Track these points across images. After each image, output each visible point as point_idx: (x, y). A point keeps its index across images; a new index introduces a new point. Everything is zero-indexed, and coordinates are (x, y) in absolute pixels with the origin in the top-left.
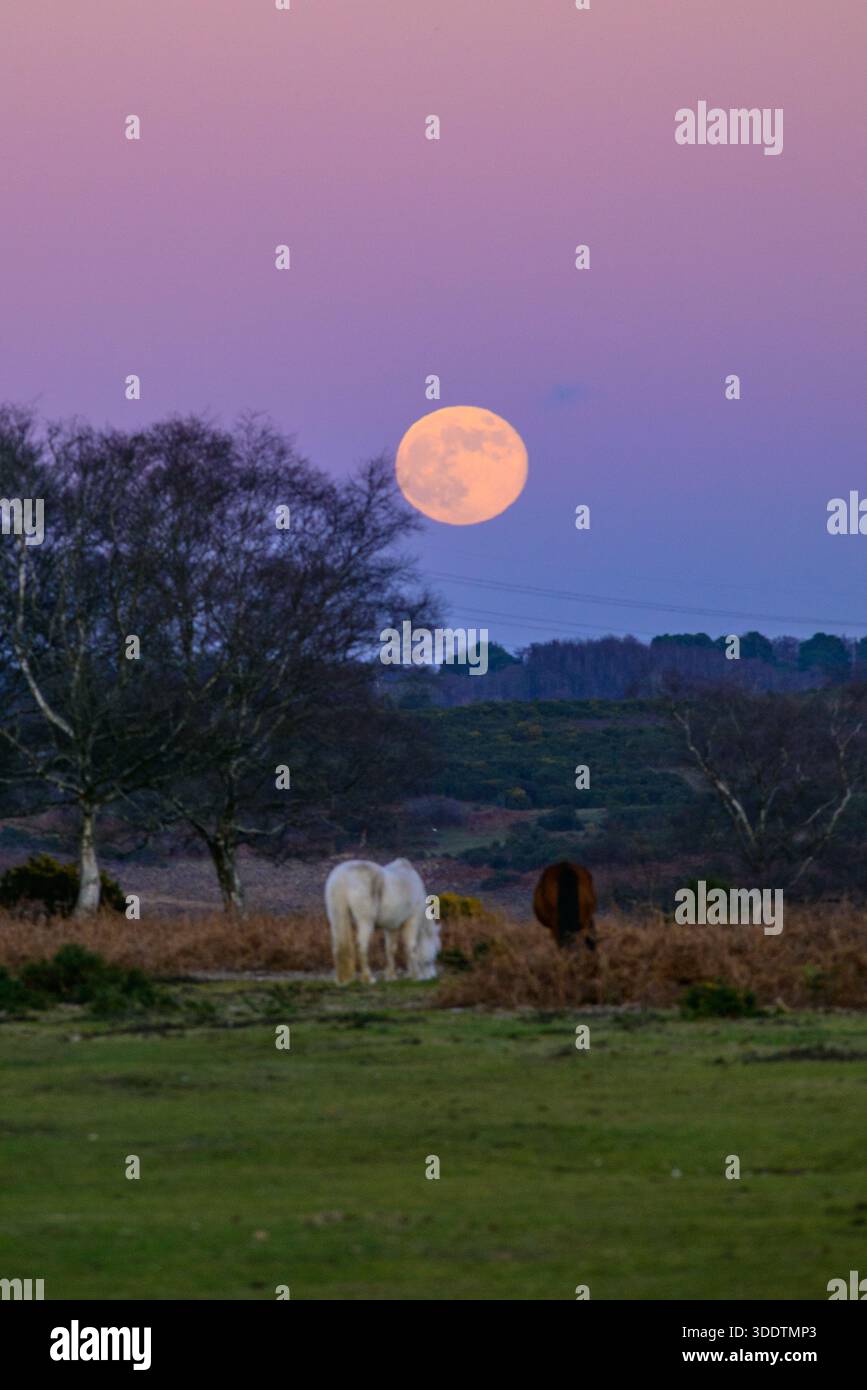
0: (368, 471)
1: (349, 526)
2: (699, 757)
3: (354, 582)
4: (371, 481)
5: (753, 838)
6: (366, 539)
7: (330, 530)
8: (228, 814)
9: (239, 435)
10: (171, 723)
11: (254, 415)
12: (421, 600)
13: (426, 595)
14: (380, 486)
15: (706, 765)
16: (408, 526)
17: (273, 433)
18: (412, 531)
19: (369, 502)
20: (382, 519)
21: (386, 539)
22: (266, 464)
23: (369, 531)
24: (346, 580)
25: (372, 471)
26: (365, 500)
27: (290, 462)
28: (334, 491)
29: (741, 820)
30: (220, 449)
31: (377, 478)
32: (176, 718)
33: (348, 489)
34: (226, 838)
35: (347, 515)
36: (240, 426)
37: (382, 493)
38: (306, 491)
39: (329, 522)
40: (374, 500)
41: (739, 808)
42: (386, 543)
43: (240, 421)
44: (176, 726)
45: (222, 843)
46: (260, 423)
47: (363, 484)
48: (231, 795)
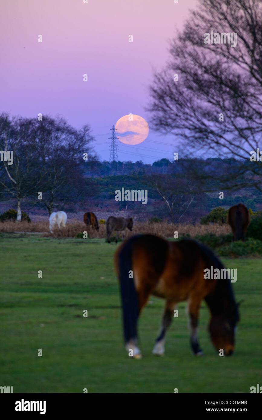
0: (84, 127)
1: (80, 140)
2: (159, 191)
3: (80, 152)
4: (85, 130)
5: (170, 209)
6: (83, 142)
7: (75, 140)
8: (51, 201)
9: (56, 119)
10: (37, 182)
11: (59, 115)
12: (95, 156)
13: (96, 155)
14: (87, 131)
15: (161, 193)
16: (92, 140)
17: (63, 119)
18: (94, 141)
19: (84, 134)
20: (87, 138)
21: (87, 142)
22: (62, 125)
23: (84, 141)
24: (78, 151)
25: (85, 128)
26: (83, 134)
27: (66, 125)
28: (76, 132)
29: (168, 205)
30: (52, 122)
31: (86, 129)
32: (38, 181)
33: (80, 131)
34: (51, 206)
35: (79, 137)
36: (56, 117)
37: (87, 132)
38: (71, 132)
39: (75, 138)
40: (85, 134)
41: (167, 202)
42: (87, 143)
43: (56, 116)
44: (38, 182)
45: (50, 207)
46: (60, 117)
47: (83, 130)
48: (52, 197)
